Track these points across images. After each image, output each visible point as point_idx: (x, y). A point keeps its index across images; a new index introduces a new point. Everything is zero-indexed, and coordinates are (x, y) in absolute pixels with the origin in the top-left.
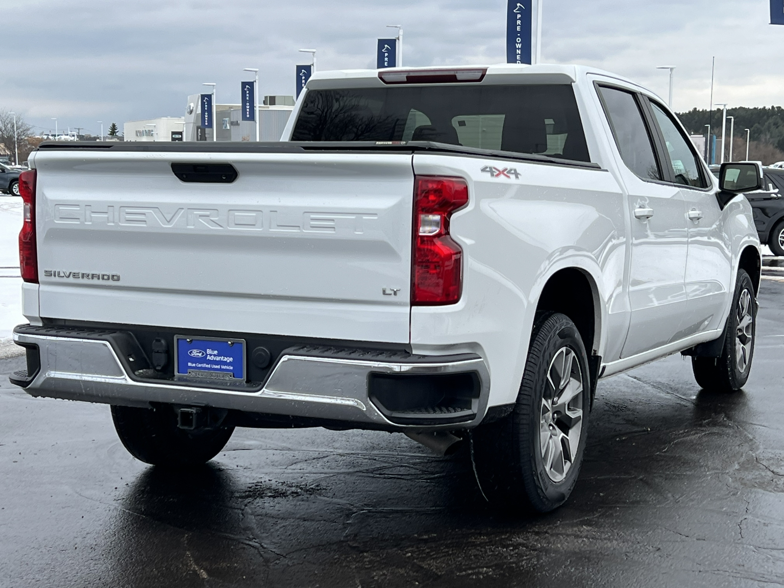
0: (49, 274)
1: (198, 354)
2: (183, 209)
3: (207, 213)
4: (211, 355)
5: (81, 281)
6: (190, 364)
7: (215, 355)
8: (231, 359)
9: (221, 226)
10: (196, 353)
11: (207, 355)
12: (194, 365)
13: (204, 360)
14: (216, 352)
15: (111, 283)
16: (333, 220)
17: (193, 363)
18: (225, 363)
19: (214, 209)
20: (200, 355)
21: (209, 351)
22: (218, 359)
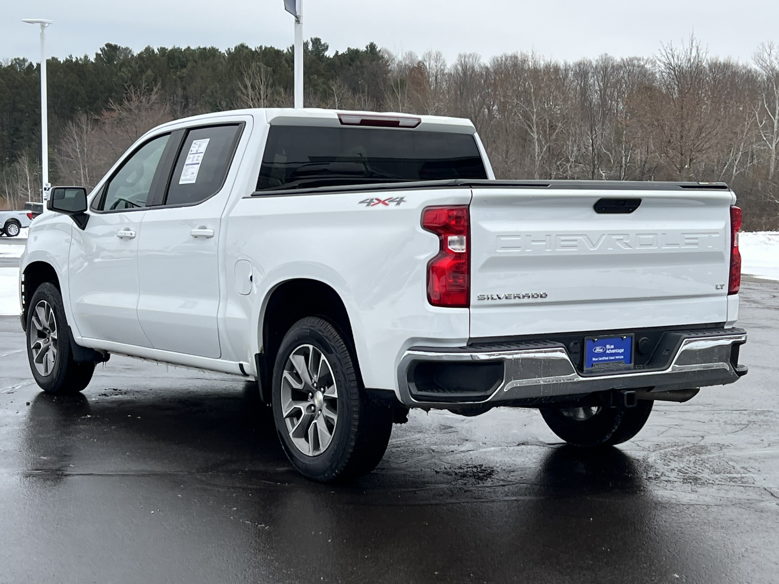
0: (481, 298)
1: (600, 350)
2: (604, 235)
3: (622, 237)
4: (609, 349)
5: (512, 301)
6: (594, 359)
7: (612, 349)
8: (622, 350)
9: (631, 247)
10: (598, 350)
11: (606, 349)
12: (597, 359)
13: (604, 354)
14: (613, 347)
15: (539, 300)
16: (697, 238)
17: (596, 358)
18: (618, 354)
19: (626, 234)
20: (601, 350)
21: (608, 346)
22: (614, 351)
